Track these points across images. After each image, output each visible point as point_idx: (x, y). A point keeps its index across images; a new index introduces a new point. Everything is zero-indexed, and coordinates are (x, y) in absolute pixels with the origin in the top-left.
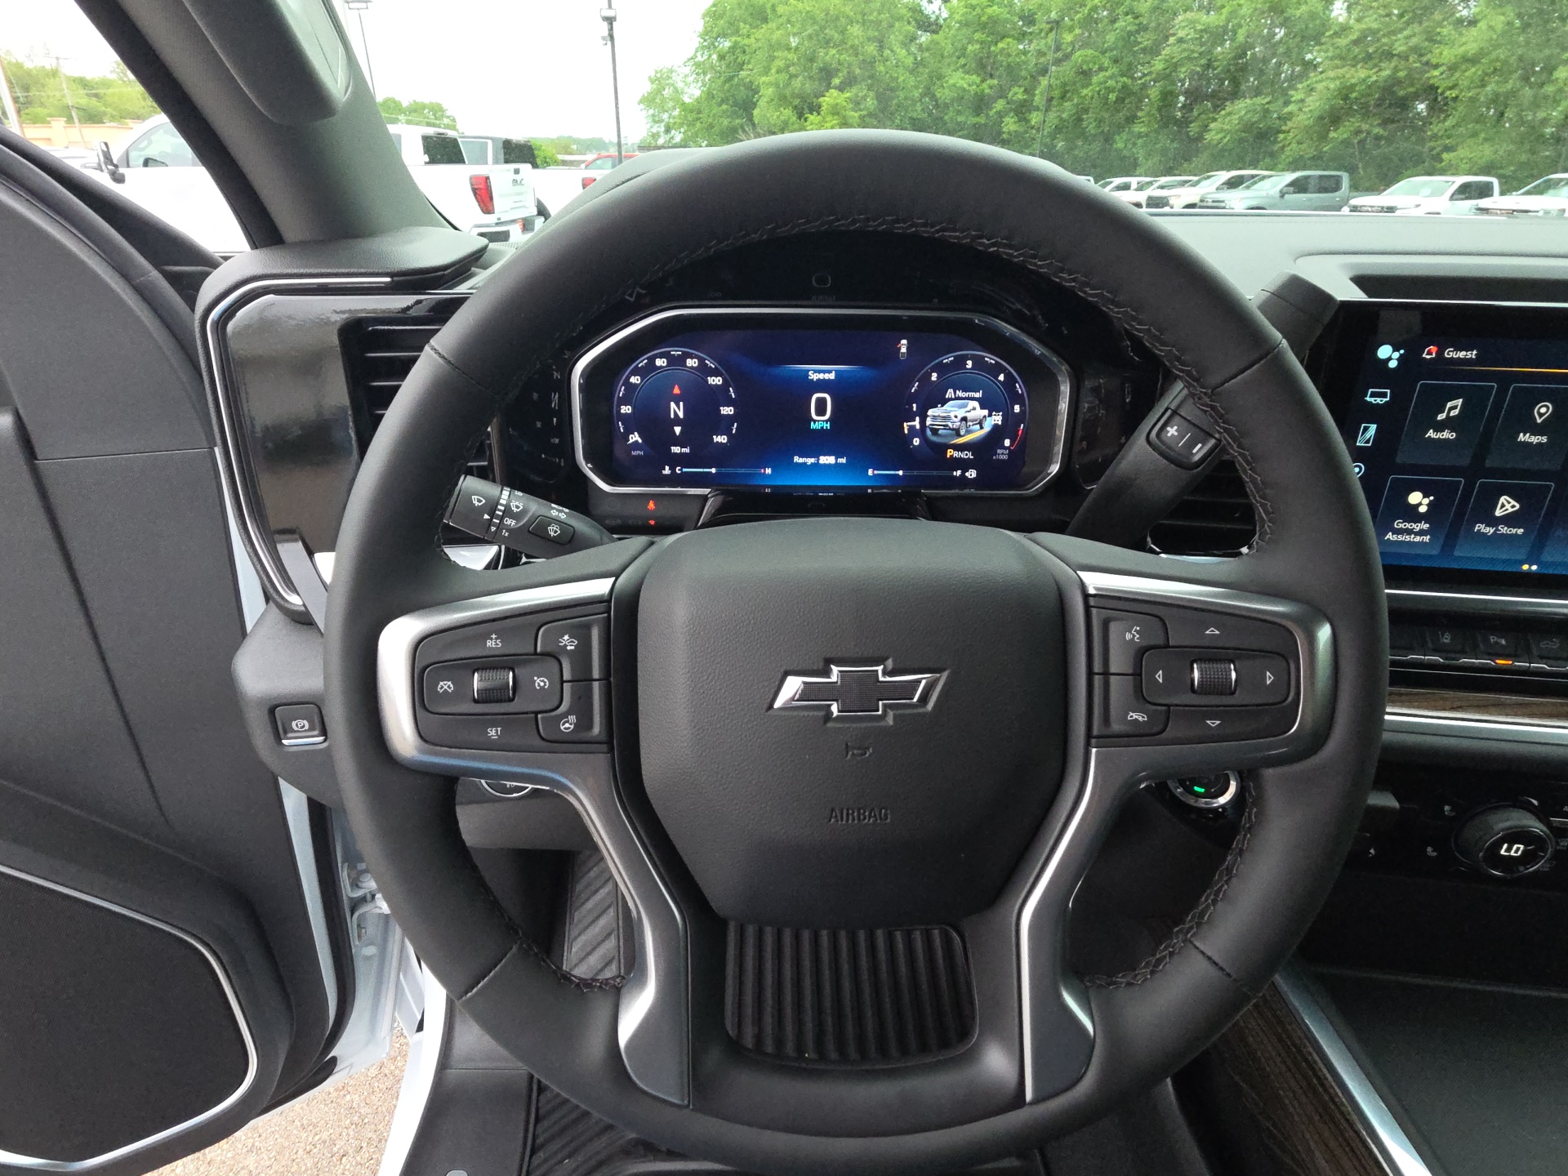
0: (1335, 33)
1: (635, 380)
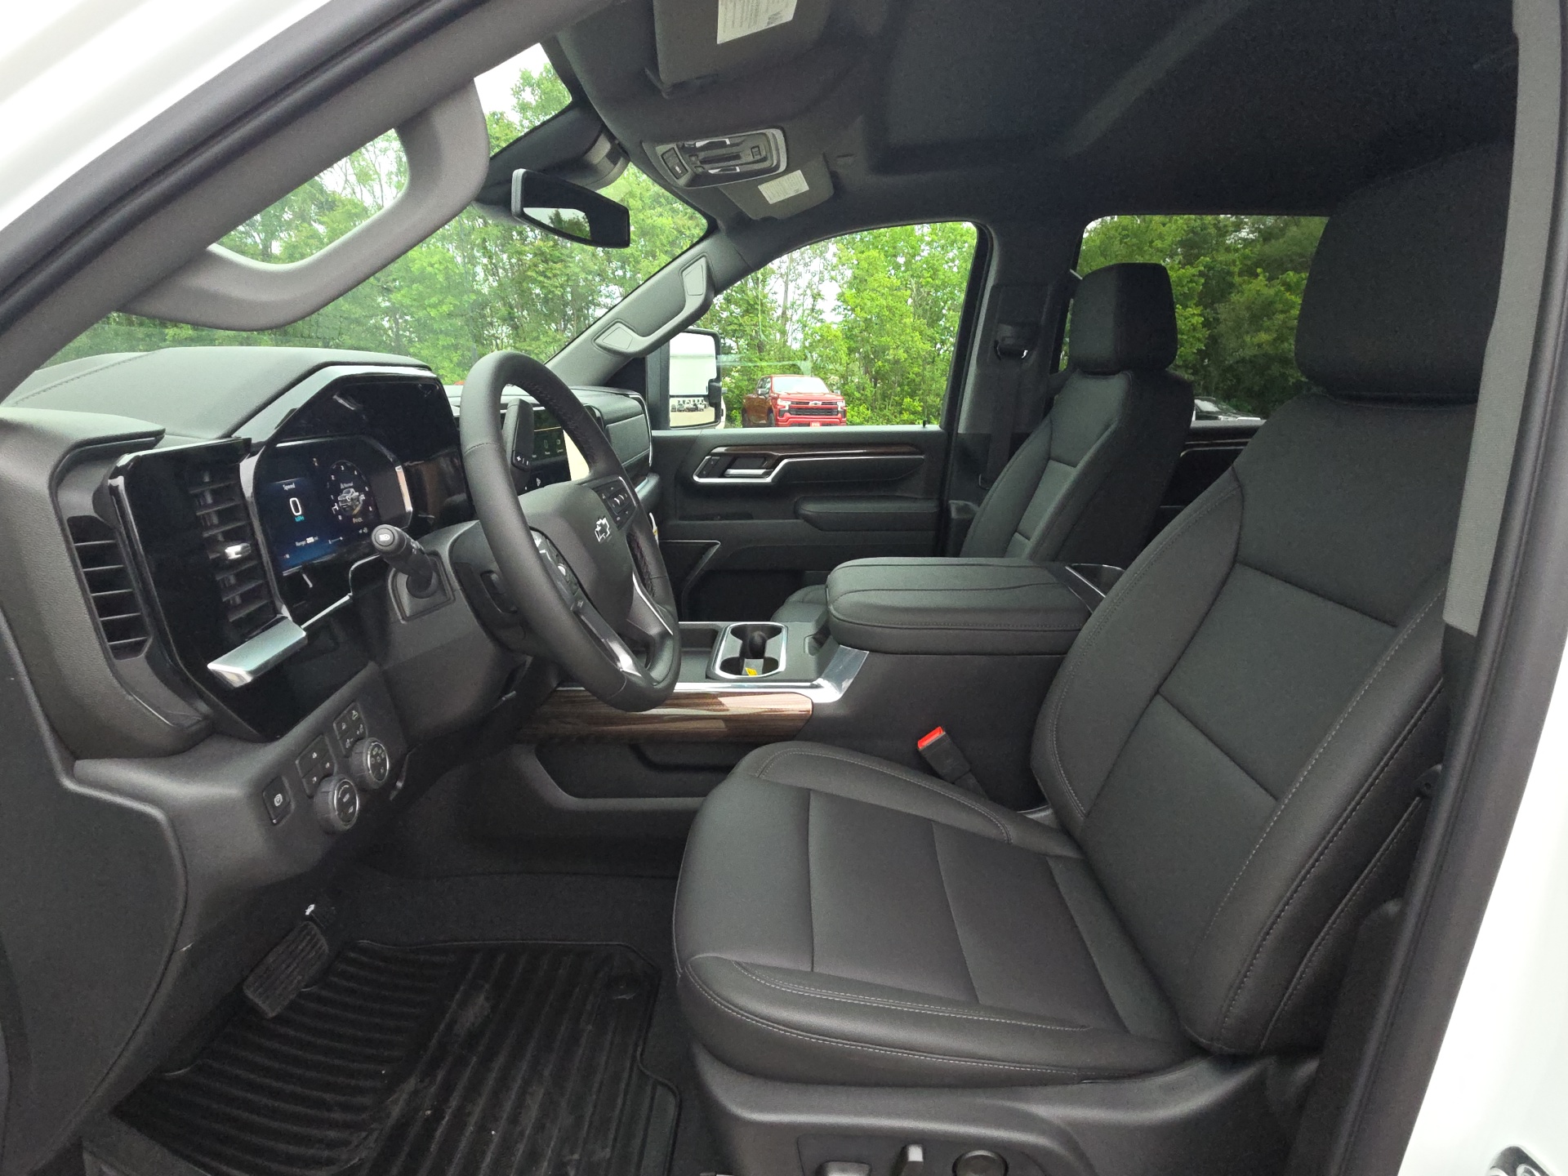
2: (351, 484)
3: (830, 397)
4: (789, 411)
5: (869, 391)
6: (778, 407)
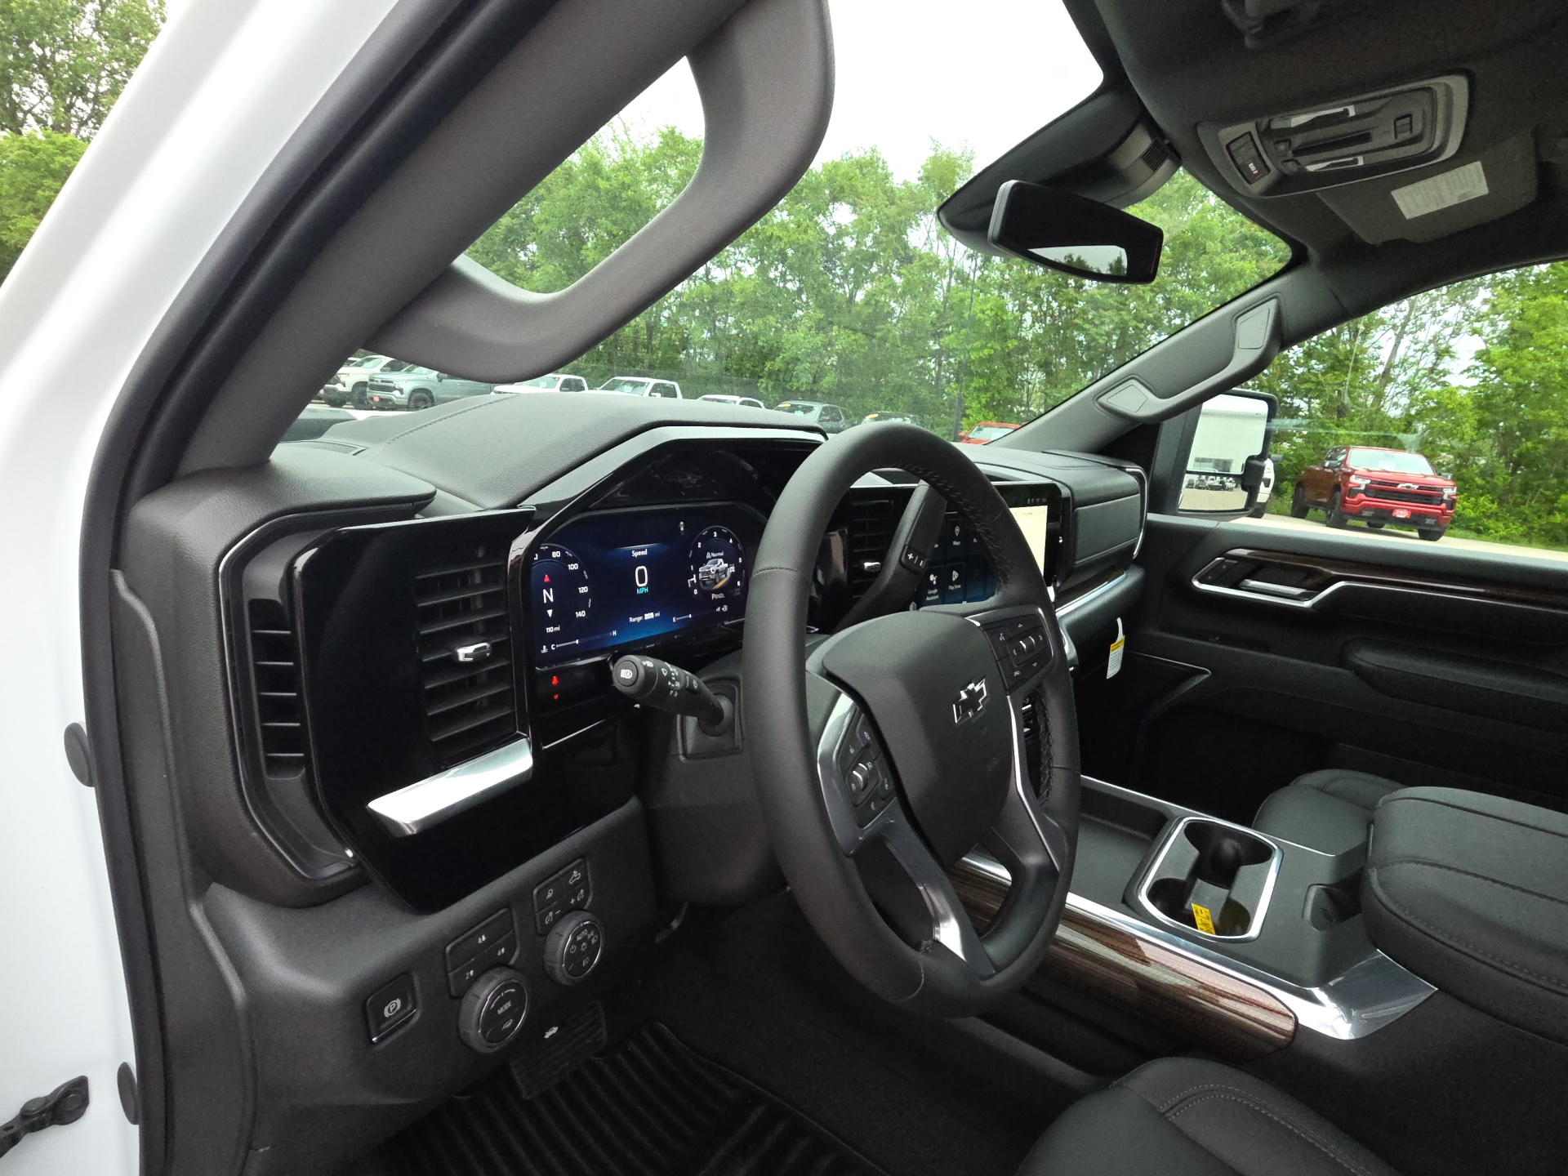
2: (722, 554)
3: (1437, 481)
4: (1365, 492)
5: (1501, 479)
6: (1350, 485)
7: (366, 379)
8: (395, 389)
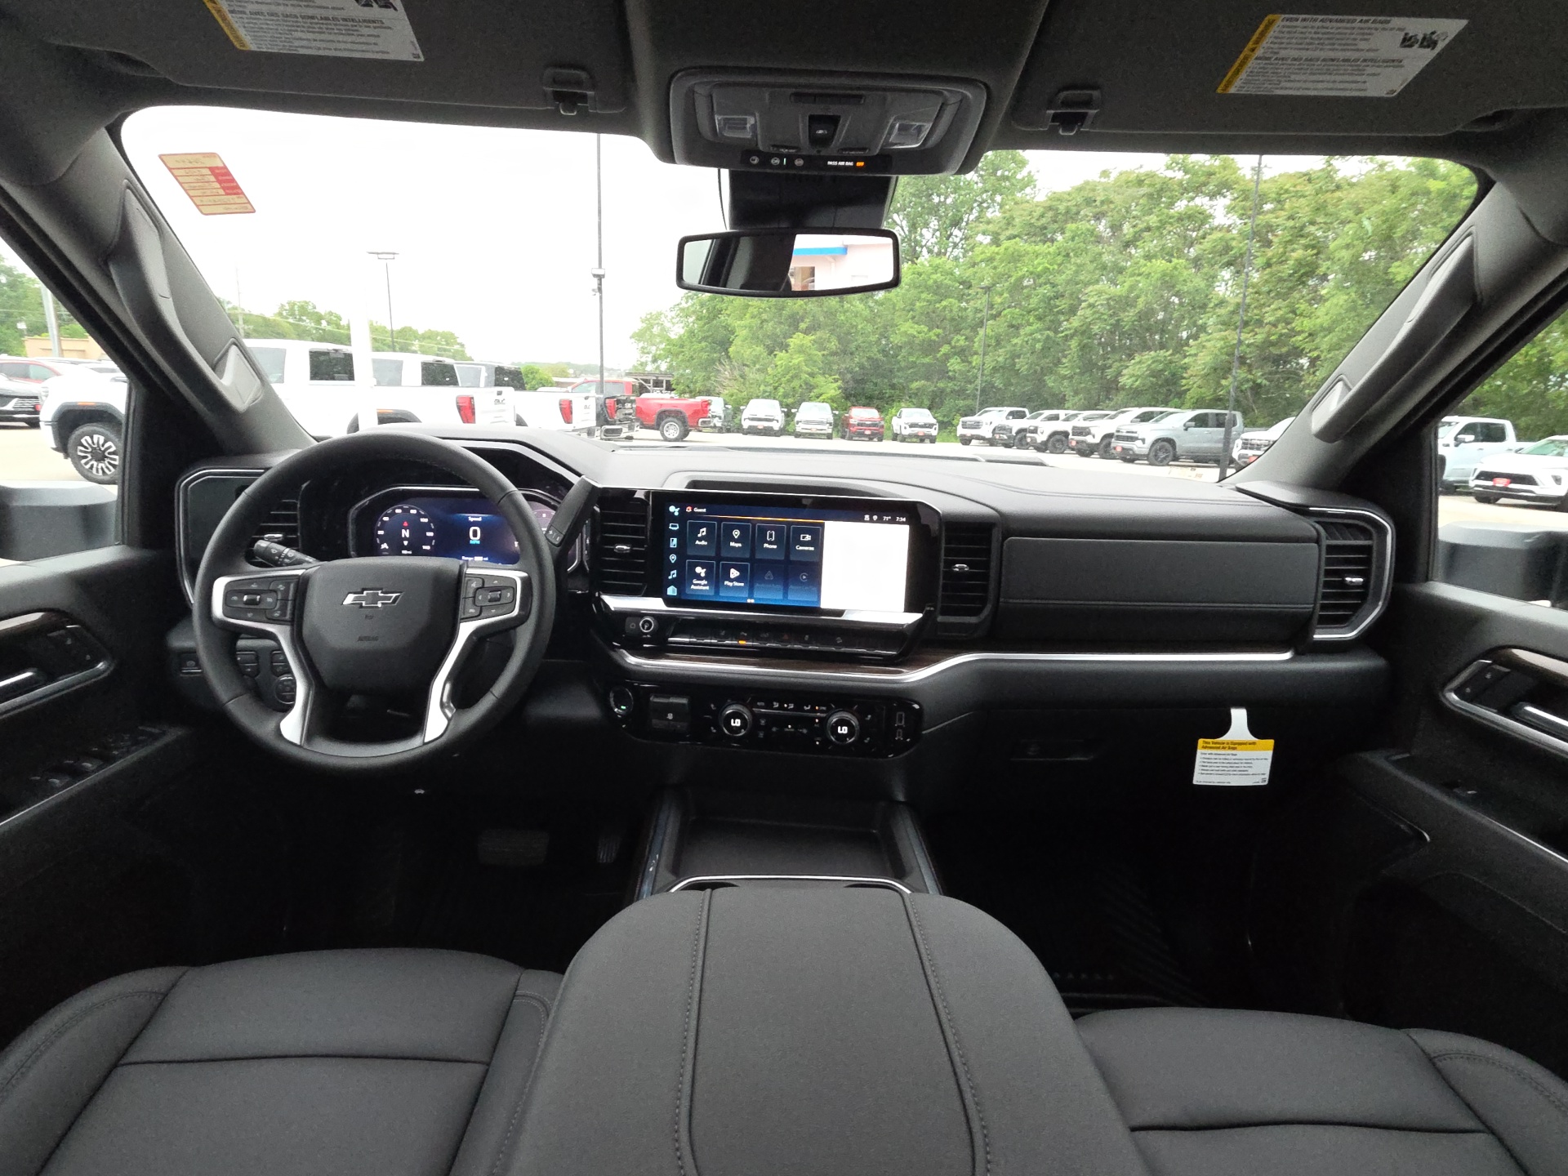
0: (1216, 305)
1: (386, 519)
7: (1112, 430)
8: (1137, 439)
